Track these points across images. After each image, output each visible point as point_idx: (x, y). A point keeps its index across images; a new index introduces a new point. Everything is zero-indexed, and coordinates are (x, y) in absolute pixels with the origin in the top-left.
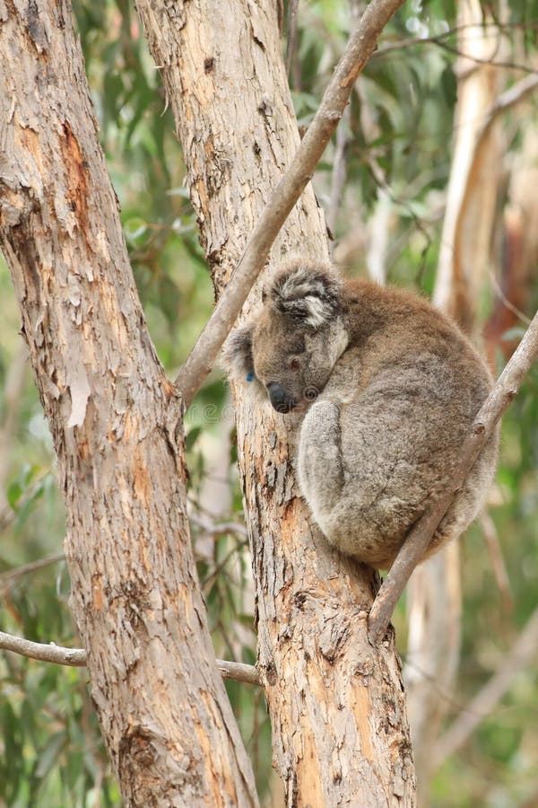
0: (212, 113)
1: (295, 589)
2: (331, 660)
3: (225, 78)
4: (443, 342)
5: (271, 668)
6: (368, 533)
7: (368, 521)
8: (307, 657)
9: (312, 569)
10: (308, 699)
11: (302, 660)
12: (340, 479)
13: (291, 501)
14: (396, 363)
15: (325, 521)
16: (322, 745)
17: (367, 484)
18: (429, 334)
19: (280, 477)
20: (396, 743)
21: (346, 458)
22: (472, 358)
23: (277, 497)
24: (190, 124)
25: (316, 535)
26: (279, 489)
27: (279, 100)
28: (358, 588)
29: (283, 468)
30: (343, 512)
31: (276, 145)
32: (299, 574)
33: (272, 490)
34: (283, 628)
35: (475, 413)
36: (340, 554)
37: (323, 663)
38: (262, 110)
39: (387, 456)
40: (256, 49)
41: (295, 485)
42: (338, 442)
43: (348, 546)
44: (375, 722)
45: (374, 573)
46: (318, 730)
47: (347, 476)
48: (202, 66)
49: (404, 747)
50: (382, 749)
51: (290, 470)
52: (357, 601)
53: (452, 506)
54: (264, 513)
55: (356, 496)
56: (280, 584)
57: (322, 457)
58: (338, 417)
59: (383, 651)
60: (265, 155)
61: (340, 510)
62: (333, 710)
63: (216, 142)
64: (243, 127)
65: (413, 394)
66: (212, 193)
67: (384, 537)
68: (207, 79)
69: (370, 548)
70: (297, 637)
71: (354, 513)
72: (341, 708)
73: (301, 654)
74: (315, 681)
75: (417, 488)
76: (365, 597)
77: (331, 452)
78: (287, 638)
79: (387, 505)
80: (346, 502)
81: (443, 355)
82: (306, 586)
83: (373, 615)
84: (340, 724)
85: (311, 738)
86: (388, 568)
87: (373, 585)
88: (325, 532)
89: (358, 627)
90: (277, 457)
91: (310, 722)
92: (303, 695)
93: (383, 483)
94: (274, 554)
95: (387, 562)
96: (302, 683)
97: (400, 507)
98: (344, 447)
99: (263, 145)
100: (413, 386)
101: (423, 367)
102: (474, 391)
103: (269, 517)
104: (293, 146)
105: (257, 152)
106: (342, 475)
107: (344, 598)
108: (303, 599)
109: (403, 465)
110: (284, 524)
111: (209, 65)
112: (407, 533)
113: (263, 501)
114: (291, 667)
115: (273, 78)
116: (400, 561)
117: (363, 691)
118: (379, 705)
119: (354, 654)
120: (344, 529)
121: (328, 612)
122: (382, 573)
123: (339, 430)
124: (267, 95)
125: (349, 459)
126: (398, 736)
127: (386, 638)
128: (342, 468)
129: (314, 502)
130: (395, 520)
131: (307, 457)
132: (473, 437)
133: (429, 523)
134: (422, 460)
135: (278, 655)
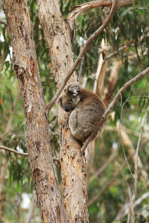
0: (58, 57)
1: (67, 145)
2: (73, 158)
3: (60, 50)
4: (97, 101)
5: (62, 159)
6: (81, 136)
7: (81, 133)
8: (69, 157)
9: (70, 141)
10: (68, 165)
11: (68, 158)
12: (77, 125)
13: (67, 129)
14: (88, 104)
15: (73, 133)
16: (70, 174)
17: (82, 126)
18: (95, 100)
19: (66, 124)
21: (78, 121)
22: (103, 105)
23: (65, 128)
24: (53, 58)
25: (72, 135)
26: (65, 126)
27: (70, 55)
28: (79, 145)
29: (66, 123)
30: (77, 131)
31: (69, 63)
32: (68, 142)
33: (64, 126)
34: (64, 152)
35: (102, 114)
36: (76, 139)
37: (71, 159)
38: (67, 57)
39: (86, 122)
40: (66, 45)
41: (68, 126)
42: (77, 118)
43: (77, 137)
44: (80, 170)
45: (82, 143)
46: (70, 171)
47: (78, 125)
48: (56, 48)
49: (85, 175)
50: (81, 175)
51: (68, 123)
52: (78, 148)
53: (97, 132)
54: (62, 131)
55: (80, 129)
56: (64, 144)
57: (74, 121)
58: (77, 114)
59: (83, 157)
60: (67, 65)
61: (76, 131)
62: (73, 168)
63: (58, 62)
64: (63, 60)
65: (91, 110)
66: (56, 71)
67: (84, 136)
68: (57, 50)
69: (81, 138)
70: (67, 154)
71: (79, 132)
72: (74, 167)
73: (67, 157)
74: (70, 162)
75: (91, 128)
76: (80, 147)
77: (75, 120)
78: (65, 154)
79: (85, 130)
80: (78, 129)
81: (97, 104)
82: (69, 144)
83: (81, 150)
84: (74, 170)
85: (68, 172)
86: (85, 142)
87: (81, 145)
88: (73, 135)
89: (78, 153)
90: (65, 120)
91: (68, 169)
92: (67, 164)
93: (85, 126)
94: (64, 138)
95: (84, 141)
96: (67, 162)
97: (87, 131)
98: (78, 119)
99: (66, 63)
100: (91, 109)
101: (94, 106)
102: (102, 110)
103: (63, 131)
104: (72, 64)
105: (65, 64)
106: (77, 124)
107: (76, 147)
108: (68, 147)
109: (88, 123)
110: (66, 133)
111: (58, 48)
112: (88, 136)
113: (62, 128)
114: (65, 159)
115: (69, 51)
116: (87, 141)
117: (79, 164)
118: (81, 167)
119: (77, 157)
120: (77, 134)
121: (73, 149)
122: (83, 143)
123: (77, 116)
124: (68, 54)
125: (79, 122)
126: (85, 173)
127: (83, 155)
128: (77, 123)
129: (72, 129)
130: (86, 133)
131: (71, 121)
132: (102, 119)
133: (93, 134)
134: (92, 123)
135: (63, 157)
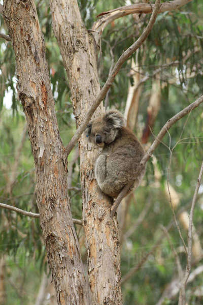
0: (79, 82)
1: (92, 202)
2: (100, 220)
3: (82, 73)
5: (85, 221)
8: (95, 219)
9: (97, 197)
10: (94, 230)
11: (93, 220)
12: (105, 175)
13: (93, 180)
15: (101, 185)
16: (97, 241)
17: (112, 176)
18: (131, 140)
19: (90, 173)
20: (116, 242)
21: (107, 170)
22: (141, 147)
23: (89, 178)
24: (73, 84)
25: (98, 189)
26: (90, 176)
27: (95, 79)
28: (108, 203)
29: (91, 171)
30: (106, 183)
31: (94, 90)
32: (94, 198)
34: (89, 211)
35: (140, 161)
37: (98, 221)
38: (91, 82)
39: (118, 170)
40: (90, 66)
42: (105, 166)
43: (106, 192)
44: (111, 237)
45: (113, 199)
46: (96, 237)
47: (107, 174)
48: (77, 69)
49: (118, 243)
50: (112, 243)
51: (93, 172)
52: (108, 206)
54: (86, 183)
55: (109, 180)
56: (89, 200)
57: (101, 169)
58: (106, 159)
59: (114, 219)
60: (91, 93)
61: (105, 183)
62: (100, 233)
63: (79, 89)
64: (86, 86)
65: (126, 155)
66: (77, 102)
67: (116, 189)
68: (77, 73)
69: (112, 193)
70: (92, 214)
71: (108, 184)
72: (102, 232)
73: (93, 218)
74: (96, 225)
75: (125, 178)
76: (110, 205)
77: (104, 168)
78: (90, 214)
79: (117, 182)
80: (107, 181)
81: (134, 146)
82: (95, 201)
84: (102, 236)
85: (94, 240)
86: (116, 198)
87: (112, 202)
88: (101, 188)
89: (108, 212)
90: (90, 168)
91: (94, 236)
92: (93, 228)
93: (116, 176)
94: (88, 193)
95: (116, 197)
96: (93, 225)
97: (120, 183)
98: (107, 167)
99: (91, 90)
100: (125, 153)
104: (98, 92)
105: (89, 92)
106: (106, 174)
107: (105, 205)
108: (94, 204)
109: (121, 172)
110: (91, 185)
111: (79, 69)
112: (121, 189)
113: (85, 179)
114: (90, 221)
115: (95, 74)
116: (119, 196)
117: (108, 228)
118: (112, 232)
119: (106, 220)
120: (105, 187)
121: (100, 208)
122: (114, 199)
123: (106, 163)
124: (93, 78)
125: (108, 170)
126: (117, 240)
127: (115, 216)
128: (106, 172)
134: (127, 171)
135: (87, 218)
